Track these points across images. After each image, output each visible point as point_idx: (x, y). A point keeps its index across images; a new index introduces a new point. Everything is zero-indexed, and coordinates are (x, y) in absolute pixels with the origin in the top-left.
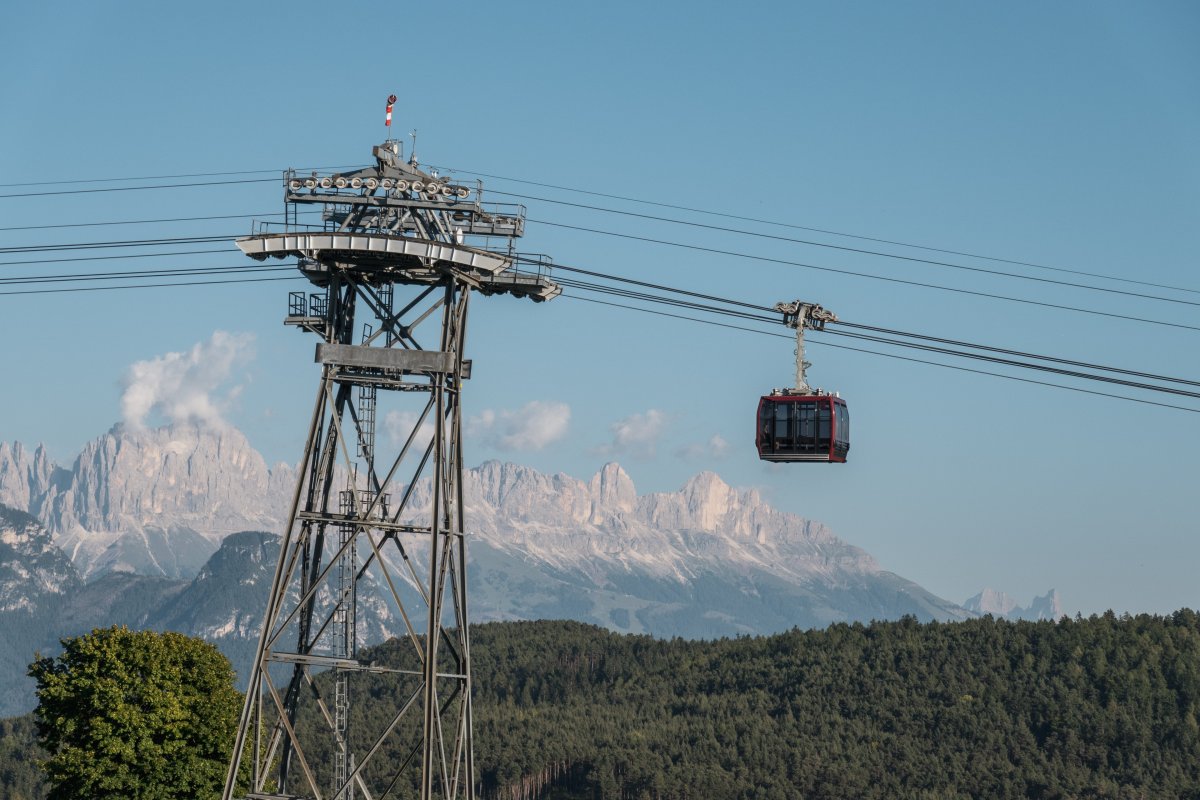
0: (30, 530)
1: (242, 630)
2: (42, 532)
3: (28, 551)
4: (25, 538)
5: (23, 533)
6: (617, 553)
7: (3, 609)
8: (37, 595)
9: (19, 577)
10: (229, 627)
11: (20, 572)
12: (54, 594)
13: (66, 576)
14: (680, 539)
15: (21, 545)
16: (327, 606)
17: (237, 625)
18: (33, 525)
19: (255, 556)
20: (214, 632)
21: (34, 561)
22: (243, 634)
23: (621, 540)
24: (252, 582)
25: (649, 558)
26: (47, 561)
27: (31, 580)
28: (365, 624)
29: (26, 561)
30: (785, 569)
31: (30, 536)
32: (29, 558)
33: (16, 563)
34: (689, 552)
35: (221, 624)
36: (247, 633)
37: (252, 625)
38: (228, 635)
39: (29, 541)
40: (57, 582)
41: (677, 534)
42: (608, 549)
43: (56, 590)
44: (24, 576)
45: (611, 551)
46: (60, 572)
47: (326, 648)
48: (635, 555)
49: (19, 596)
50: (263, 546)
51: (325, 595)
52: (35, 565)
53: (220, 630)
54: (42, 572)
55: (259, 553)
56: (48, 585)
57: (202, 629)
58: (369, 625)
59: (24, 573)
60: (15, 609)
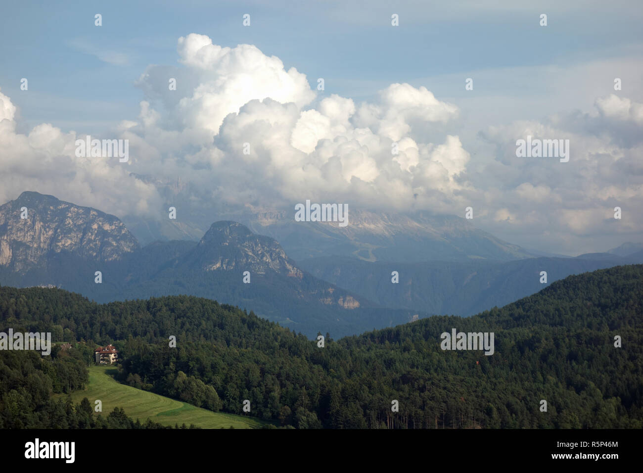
0: (115, 224)
1: (224, 266)
2: (121, 224)
3: (116, 233)
4: (114, 227)
5: (112, 225)
6: (358, 225)
7: (106, 260)
8: (121, 253)
9: (112, 245)
10: (218, 265)
11: (113, 243)
12: (128, 252)
13: (133, 244)
14: (386, 217)
15: (112, 230)
16: (261, 254)
17: (222, 265)
18: (117, 221)
19: (226, 232)
20: (211, 268)
21: (118, 238)
22: (225, 268)
23: (359, 219)
24: (227, 244)
25: (372, 226)
26: (124, 237)
27: (117, 246)
28: (278, 261)
29: (115, 238)
30: (432, 229)
31: (116, 226)
32: (116, 236)
33: (111, 239)
34: (390, 223)
35: (215, 264)
36: (227, 268)
37: (228, 264)
38: (218, 268)
39: (115, 228)
40: (129, 247)
41: (384, 215)
42: (354, 223)
43: (129, 251)
44: (114, 244)
45: (356, 224)
46: (130, 242)
47: (263, 273)
48: (366, 225)
49: (113, 254)
50: (229, 227)
51: (259, 249)
52: (119, 239)
53: (214, 266)
54: (122, 242)
55: (228, 230)
56: (125, 248)
57: (206, 267)
58: (280, 261)
59: (114, 243)
60: (112, 260)
